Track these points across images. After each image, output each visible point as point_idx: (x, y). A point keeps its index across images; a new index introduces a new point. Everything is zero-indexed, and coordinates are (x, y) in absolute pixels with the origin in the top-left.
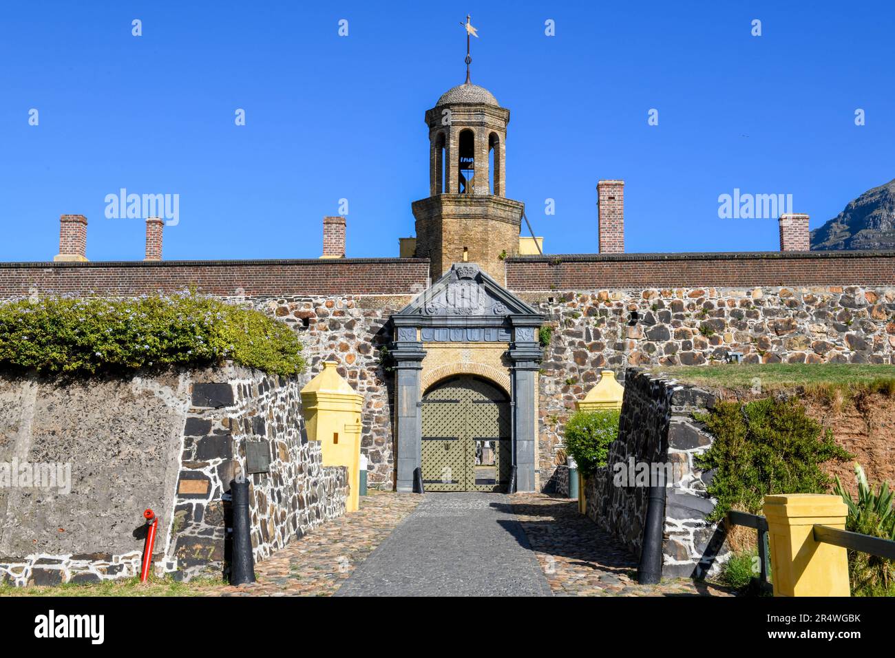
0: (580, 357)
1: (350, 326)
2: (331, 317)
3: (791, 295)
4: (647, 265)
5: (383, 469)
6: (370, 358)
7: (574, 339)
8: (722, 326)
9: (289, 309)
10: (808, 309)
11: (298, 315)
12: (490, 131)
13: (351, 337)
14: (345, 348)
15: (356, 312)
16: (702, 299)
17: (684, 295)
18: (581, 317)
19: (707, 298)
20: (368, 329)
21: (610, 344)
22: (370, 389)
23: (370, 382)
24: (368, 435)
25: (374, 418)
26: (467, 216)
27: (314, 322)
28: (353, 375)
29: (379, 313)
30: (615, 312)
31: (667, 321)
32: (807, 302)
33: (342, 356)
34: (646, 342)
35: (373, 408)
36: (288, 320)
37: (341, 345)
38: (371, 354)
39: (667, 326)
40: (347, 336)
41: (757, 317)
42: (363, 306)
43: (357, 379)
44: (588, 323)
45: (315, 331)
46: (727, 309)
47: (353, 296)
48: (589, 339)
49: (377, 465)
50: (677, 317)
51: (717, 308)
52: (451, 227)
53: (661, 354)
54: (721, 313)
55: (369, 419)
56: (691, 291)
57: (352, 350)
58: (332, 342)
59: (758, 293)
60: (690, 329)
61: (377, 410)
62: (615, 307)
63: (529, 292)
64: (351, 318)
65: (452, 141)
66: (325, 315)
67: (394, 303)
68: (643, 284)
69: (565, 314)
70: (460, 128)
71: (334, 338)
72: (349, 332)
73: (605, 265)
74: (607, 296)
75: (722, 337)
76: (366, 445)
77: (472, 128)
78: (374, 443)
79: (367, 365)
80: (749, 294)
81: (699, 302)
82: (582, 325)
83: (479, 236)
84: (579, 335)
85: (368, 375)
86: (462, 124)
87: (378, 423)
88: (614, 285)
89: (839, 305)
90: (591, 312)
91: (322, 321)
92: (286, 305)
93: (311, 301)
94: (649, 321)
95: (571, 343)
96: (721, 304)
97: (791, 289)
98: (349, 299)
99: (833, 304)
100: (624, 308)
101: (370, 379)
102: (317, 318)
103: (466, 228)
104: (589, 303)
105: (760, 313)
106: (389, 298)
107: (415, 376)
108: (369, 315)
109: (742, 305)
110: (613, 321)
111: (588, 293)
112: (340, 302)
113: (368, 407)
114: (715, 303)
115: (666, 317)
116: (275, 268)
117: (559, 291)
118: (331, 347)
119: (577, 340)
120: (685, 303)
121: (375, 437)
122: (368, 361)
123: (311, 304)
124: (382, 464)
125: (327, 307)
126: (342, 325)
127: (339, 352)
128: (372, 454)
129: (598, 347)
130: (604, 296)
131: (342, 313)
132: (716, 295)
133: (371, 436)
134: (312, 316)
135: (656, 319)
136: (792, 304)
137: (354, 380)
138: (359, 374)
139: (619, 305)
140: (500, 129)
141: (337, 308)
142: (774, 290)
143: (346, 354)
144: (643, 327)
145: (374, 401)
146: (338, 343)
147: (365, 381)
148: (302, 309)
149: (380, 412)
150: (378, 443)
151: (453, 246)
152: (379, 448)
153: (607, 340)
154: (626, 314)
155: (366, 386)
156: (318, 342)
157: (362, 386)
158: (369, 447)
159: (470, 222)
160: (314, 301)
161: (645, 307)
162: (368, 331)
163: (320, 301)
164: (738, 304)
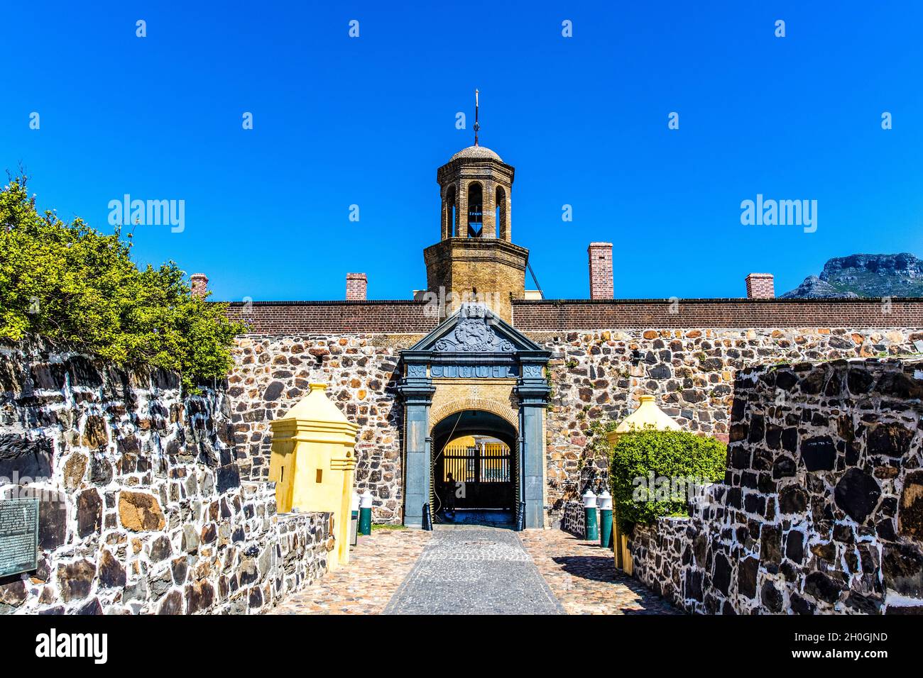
0: (586, 395)
1: (362, 363)
2: (344, 354)
3: (782, 336)
4: (646, 307)
5: (391, 506)
6: (381, 394)
7: (579, 376)
8: (719, 365)
9: (304, 346)
10: (800, 349)
11: (313, 352)
12: (497, 184)
13: (363, 373)
14: (356, 384)
15: (369, 349)
16: (700, 340)
17: (681, 335)
18: (585, 356)
19: (704, 338)
20: (380, 366)
21: (614, 381)
22: (380, 425)
23: (380, 418)
24: (377, 470)
25: (383, 453)
26: (476, 259)
27: (328, 359)
28: (364, 411)
29: (391, 351)
30: (617, 351)
31: (668, 360)
32: (798, 343)
33: (353, 392)
34: (649, 380)
35: (382, 444)
36: (302, 357)
37: (353, 381)
38: (382, 390)
39: (667, 364)
40: (359, 372)
41: (752, 357)
42: (376, 344)
43: (368, 415)
44: (592, 362)
45: (329, 368)
46: (724, 348)
47: (366, 335)
48: (593, 376)
49: (385, 501)
50: (676, 356)
51: (714, 348)
52: (460, 269)
53: (663, 391)
54: (718, 352)
55: (378, 454)
56: (689, 331)
57: (364, 387)
58: (345, 379)
59: (752, 334)
60: (690, 368)
61: (386, 445)
62: (617, 347)
63: (535, 332)
64: (363, 356)
65: (461, 192)
66: (338, 352)
67: (405, 342)
68: (643, 325)
69: (570, 353)
70: (470, 181)
71: (346, 375)
72: (360, 369)
73: (607, 307)
74: (610, 336)
75: (720, 376)
76: (375, 481)
77: (480, 181)
78: (382, 478)
79: (377, 400)
80: (743, 334)
81: (697, 342)
82: (586, 363)
83: (487, 277)
84: (584, 373)
85: (378, 411)
86: (472, 177)
87: (387, 458)
88: (616, 325)
89: (828, 346)
90: (595, 351)
91: (335, 358)
92: (302, 343)
93: (325, 339)
94: (651, 359)
95: (577, 381)
96: (718, 344)
97: (782, 331)
98: (362, 337)
99: (823, 345)
100: (626, 348)
101: (380, 414)
102: (331, 356)
103: (475, 271)
104: (592, 343)
105: (755, 352)
106: (400, 337)
107: (425, 412)
108: (381, 353)
109: (738, 345)
110: (616, 360)
111: (591, 333)
112: (353, 341)
113: (377, 442)
114: (712, 343)
115: (666, 356)
116: (292, 308)
117: (563, 331)
118: (343, 383)
119: (582, 378)
120: (684, 343)
121: (384, 472)
122: (379, 397)
123: (325, 342)
124: (390, 499)
125: (341, 344)
126: (355, 362)
127: (350, 388)
128: (380, 489)
129: (603, 384)
130: (607, 336)
131: (355, 351)
132: (712, 335)
133: (380, 471)
134: (326, 353)
135: (657, 357)
136: (785, 345)
137: (365, 416)
138: (369, 410)
139: (621, 344)
140: (505, 184)
141: (349, 346)
142: (767, 331)
143: (357, 390)
144: (645, 365)
145: (384, 436)
146: (350, 380)
147: (375, 417)
148: (317, 347)
149: (390, 448)
150: (387, 479)
151: (462, 287)
152: (388, 484)
153: (611, 378)
154: (628, 353)
155: (376, 422)
156: (330, 379)
157: (371, 421)
158: (377, 483)
159: (479, 265)
160: (329, 339)
161: (646, 347)
162: (379, 368)
163: (333, 339)
164: (734, 344)
